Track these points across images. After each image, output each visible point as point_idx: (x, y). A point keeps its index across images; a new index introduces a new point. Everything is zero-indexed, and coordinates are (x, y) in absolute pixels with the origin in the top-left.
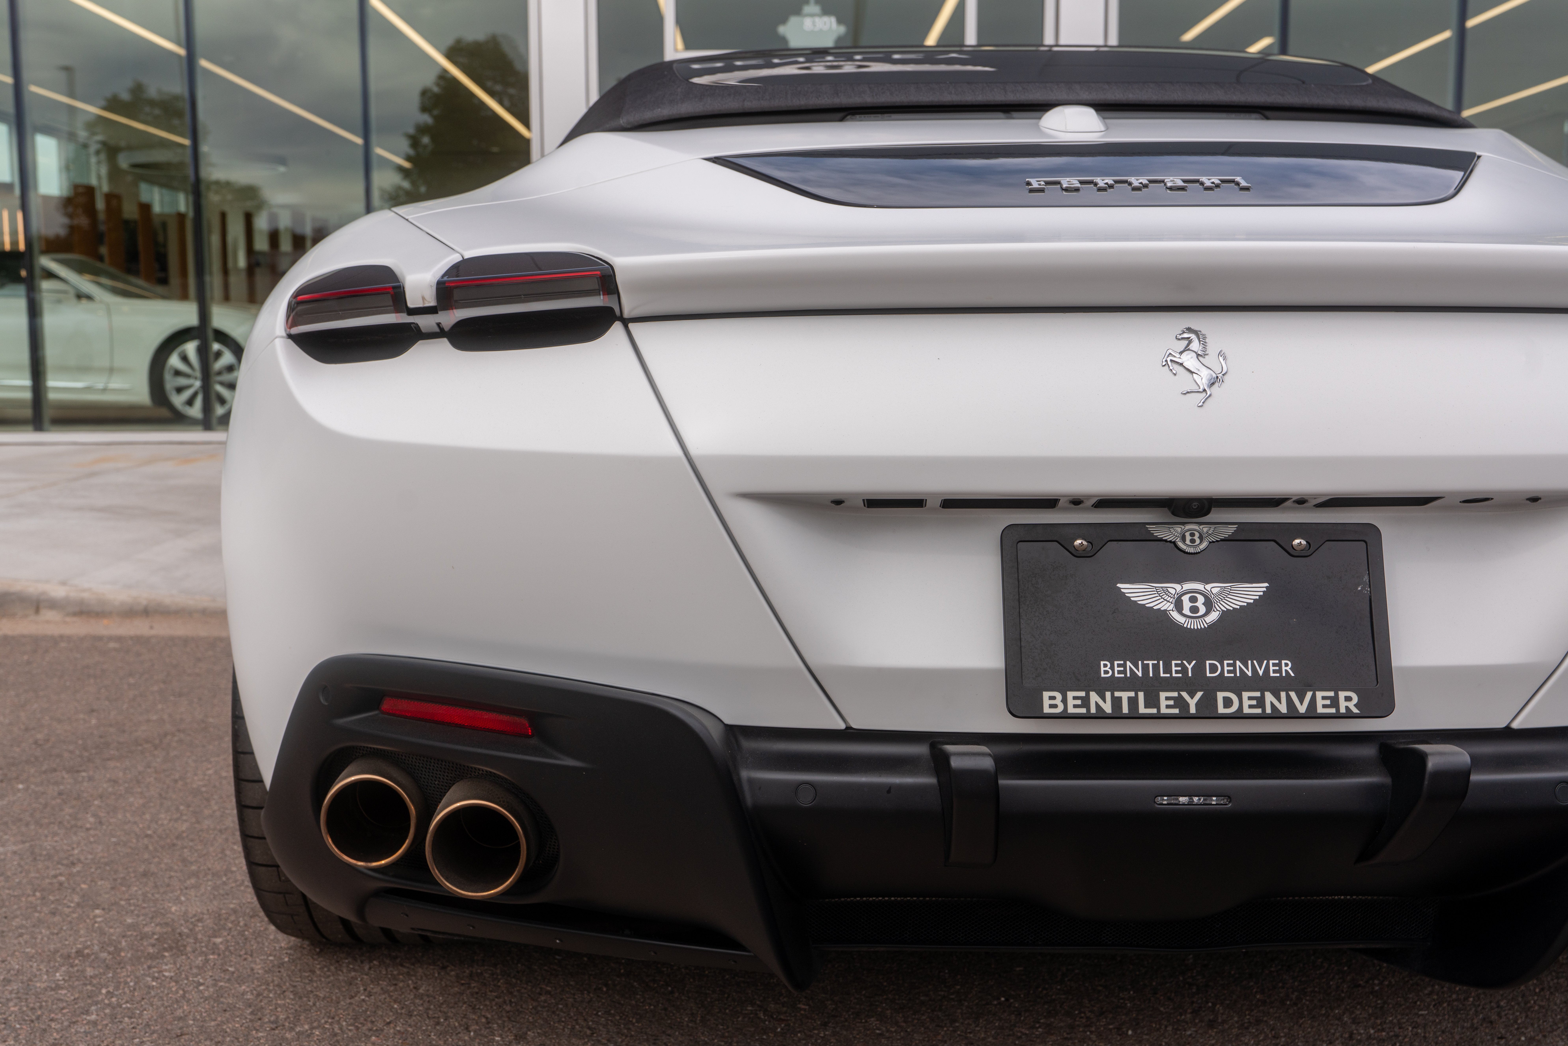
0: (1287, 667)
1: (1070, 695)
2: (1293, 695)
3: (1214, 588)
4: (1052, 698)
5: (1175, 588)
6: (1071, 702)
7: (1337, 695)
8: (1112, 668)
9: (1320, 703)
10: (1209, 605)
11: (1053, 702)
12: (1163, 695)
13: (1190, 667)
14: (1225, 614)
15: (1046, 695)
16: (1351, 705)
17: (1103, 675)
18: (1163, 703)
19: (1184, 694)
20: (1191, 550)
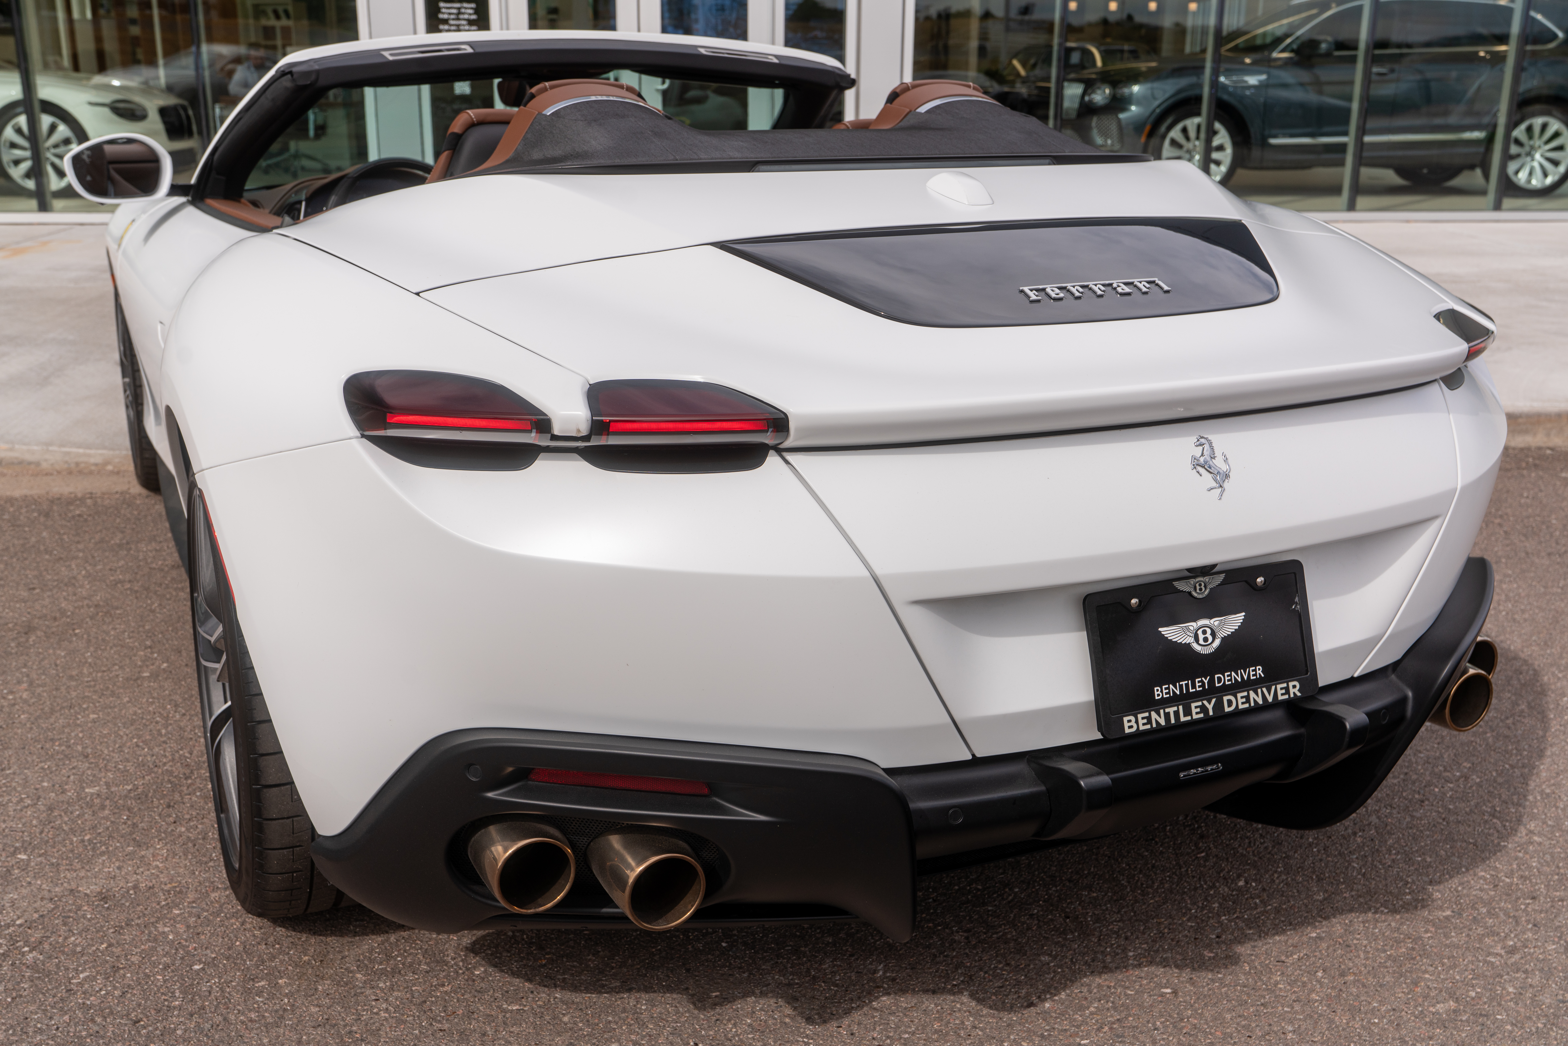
0: (1259, 670)
1: (1140, 716)
2: (1264, 690)
3: (1215, 622)
4: (1129, 721)
5: (1193, 625)
6: (1141, 722)
7: (1288, 685)
8: (1162, 691)
9: (1280, 692)
10: (1213, 634)
11: (1130, 724)
12: (1193, 705)
13: (1206, 682)
14: (1224, 639)
15: (1125, 719)
16: (1296, 690)
17: (1157, 698)
18: (1194, 711)
19: (1205, 702)
20: (1200, 596)
